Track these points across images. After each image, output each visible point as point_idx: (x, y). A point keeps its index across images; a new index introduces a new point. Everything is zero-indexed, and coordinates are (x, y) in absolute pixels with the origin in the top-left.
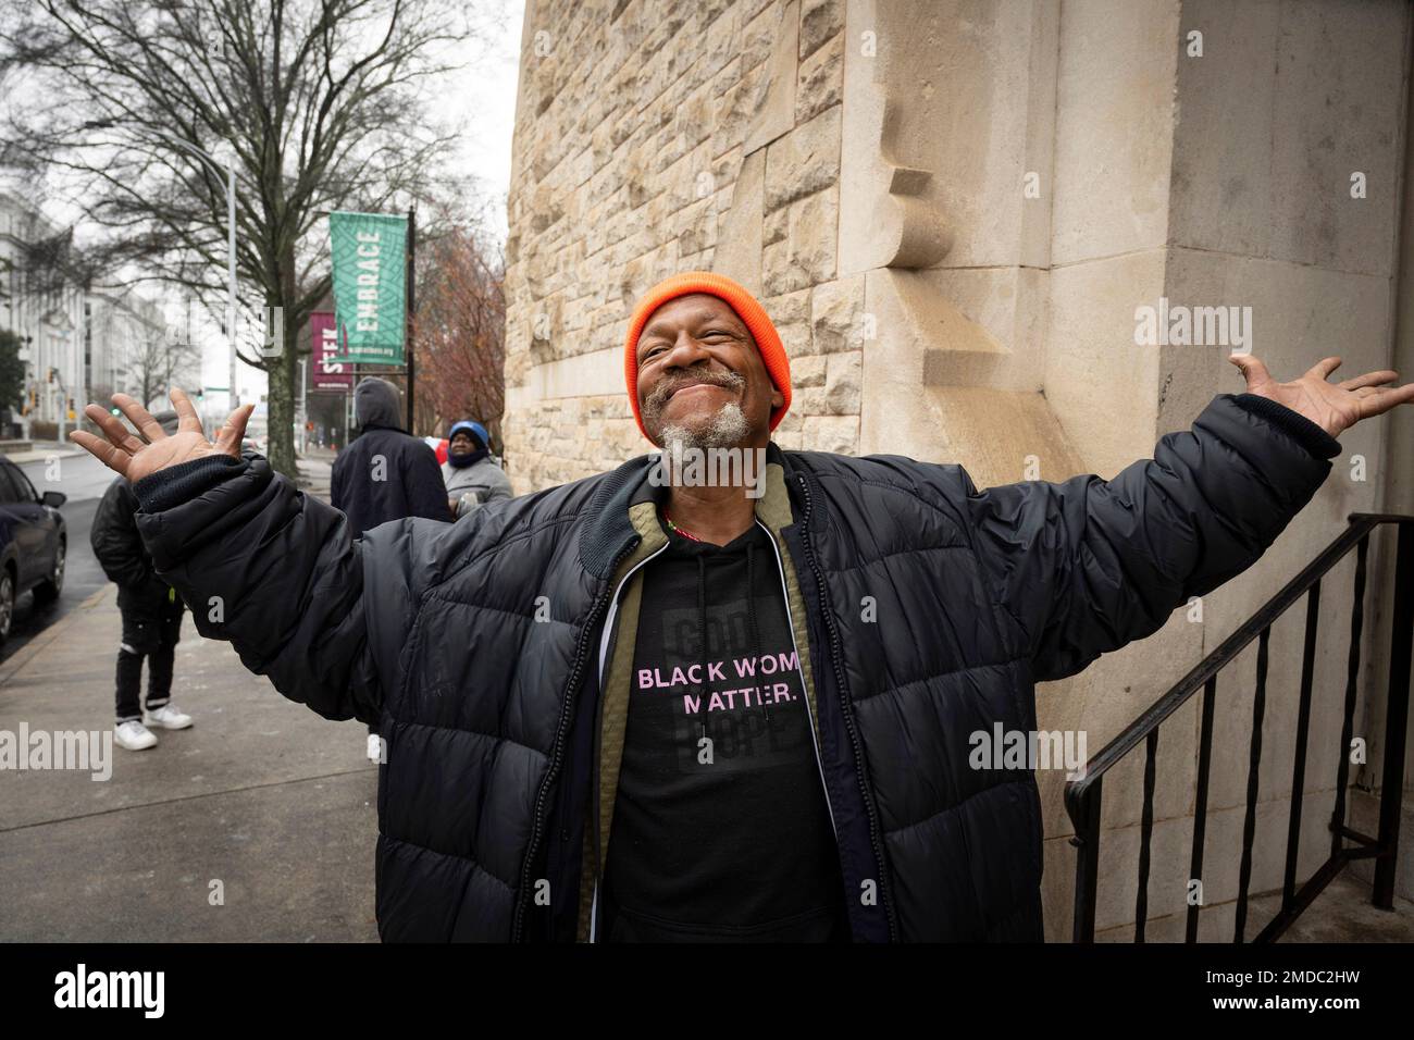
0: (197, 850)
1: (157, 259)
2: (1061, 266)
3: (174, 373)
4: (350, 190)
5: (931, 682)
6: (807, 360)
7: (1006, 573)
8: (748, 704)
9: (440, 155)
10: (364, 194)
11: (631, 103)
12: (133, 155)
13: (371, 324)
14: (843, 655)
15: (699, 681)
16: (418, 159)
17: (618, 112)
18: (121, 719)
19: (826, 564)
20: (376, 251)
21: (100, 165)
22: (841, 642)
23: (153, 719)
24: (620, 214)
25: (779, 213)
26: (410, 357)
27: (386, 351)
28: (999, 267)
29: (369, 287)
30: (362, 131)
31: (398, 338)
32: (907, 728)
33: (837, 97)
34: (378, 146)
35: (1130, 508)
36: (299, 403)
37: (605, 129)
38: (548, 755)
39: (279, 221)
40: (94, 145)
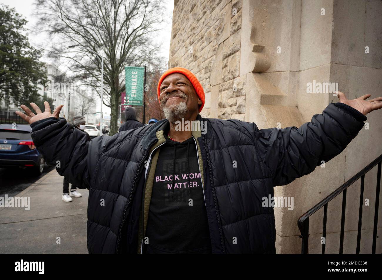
0: (77, 228)
1: (85, 80)
2: (301, 71)
3: (89, 108)
4: (132, 62)
5: (239, 183)
6: (232, 99)
7: (265, 153)
8: (185, 187)
9: (155, 52)
10: (136, 62)
11: (194, 34)
12: (80, 54)
13: (135, 95)
14: (212, 174)
15: (172, 180)
16: (150, 53)
17: (191, 36)
18: (64, 194)
19: (209, 148)
20: (136, 76)
21: (72, 57)
22: (212, 170)
23: (72, 194)
24: (191, 63)
25: (226, 59)
26: (144, 104)
27: (138, 102)
28: (284, 71)
29: (134, 86)
30: (136, 47)
31: (141, 99)
32: (230, 195)
33: (240, 27)
34: (140, 50)
35: (302, 135)
36: (119, 116)
37: (188, 41)
38: (128, 199)
39: (114, 70)
40: (71, 52)
